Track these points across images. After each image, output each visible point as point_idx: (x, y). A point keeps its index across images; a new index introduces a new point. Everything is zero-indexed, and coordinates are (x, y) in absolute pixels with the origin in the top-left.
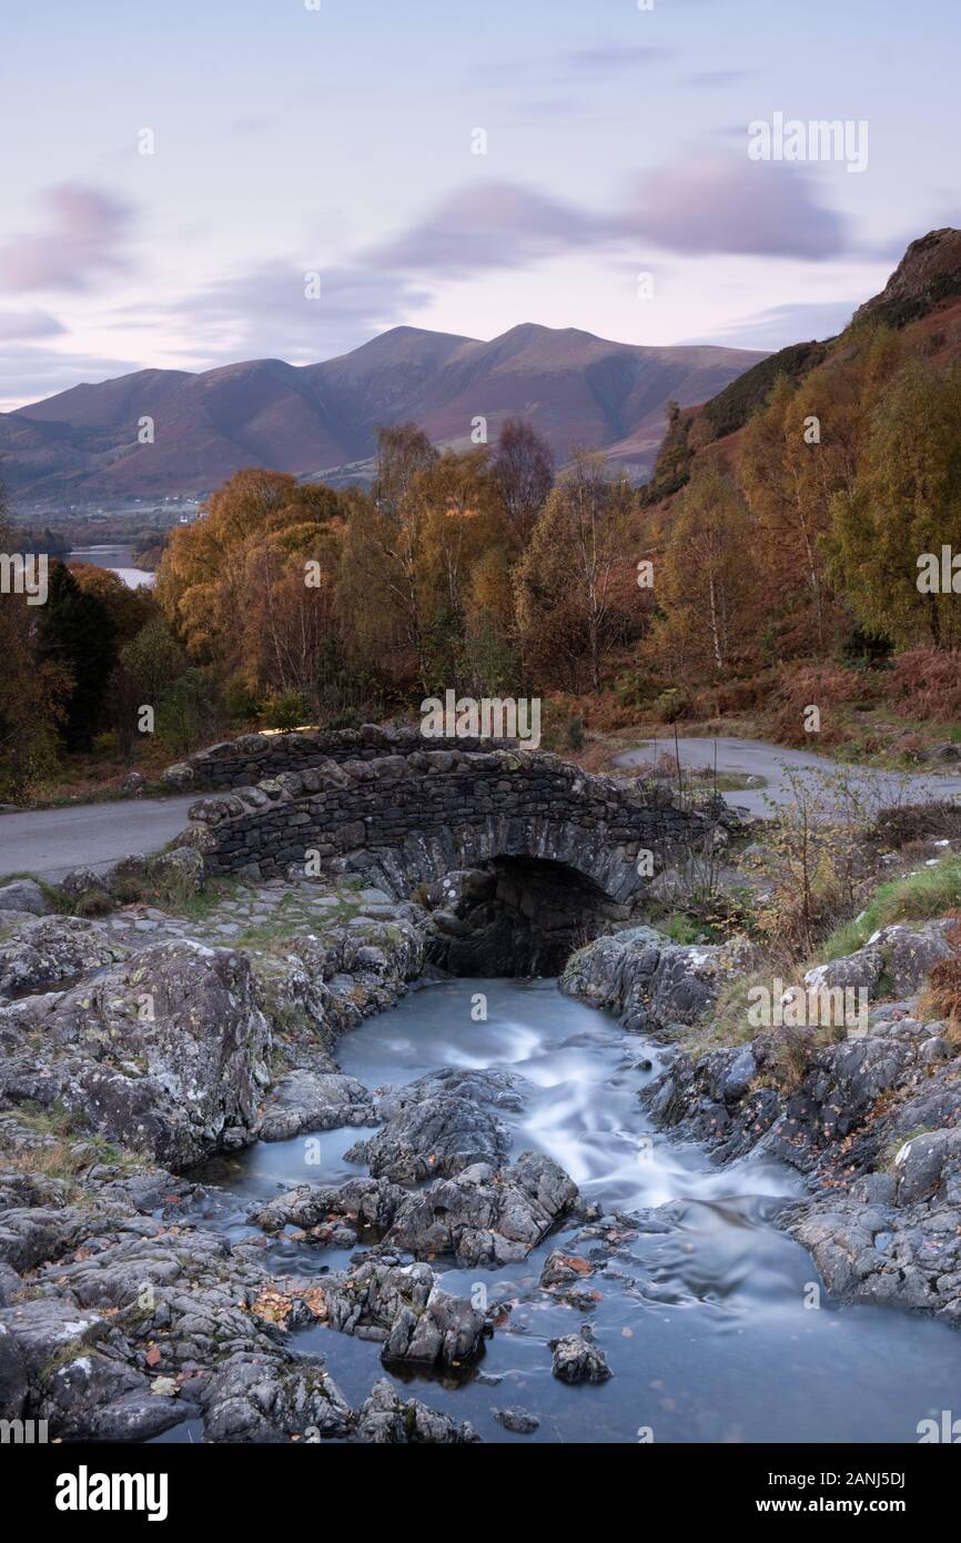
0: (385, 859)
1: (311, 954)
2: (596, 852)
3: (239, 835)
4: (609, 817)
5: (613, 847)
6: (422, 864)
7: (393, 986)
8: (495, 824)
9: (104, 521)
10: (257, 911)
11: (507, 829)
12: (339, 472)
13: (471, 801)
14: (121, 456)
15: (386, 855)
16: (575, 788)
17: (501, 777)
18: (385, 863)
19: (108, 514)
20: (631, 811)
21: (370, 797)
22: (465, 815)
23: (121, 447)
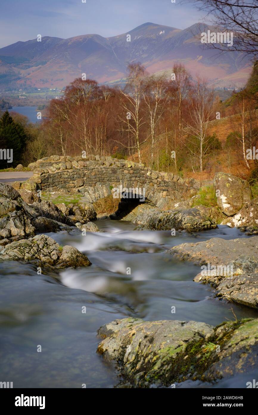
0: (90, 190)
1: (62, 208)
2: (154, 193)
3: (47, 179)
4: (158, 183)
5: (160, 192)
6: (100, 192)
7: (85, 219)
8: (123, 182)
9: (26, 97)
10: (50, 199)
11: (127, 185)
12: (120, 81)
13: (116, 176)
14: (33, 71)
15: (90, 189)
16: (148, 174)
17: (125, 169)
18: (90, 191)
19: (27, 95)
20: (165, 182)
21: (85, 172)
22: (114, 179)
23: (33, 67)
